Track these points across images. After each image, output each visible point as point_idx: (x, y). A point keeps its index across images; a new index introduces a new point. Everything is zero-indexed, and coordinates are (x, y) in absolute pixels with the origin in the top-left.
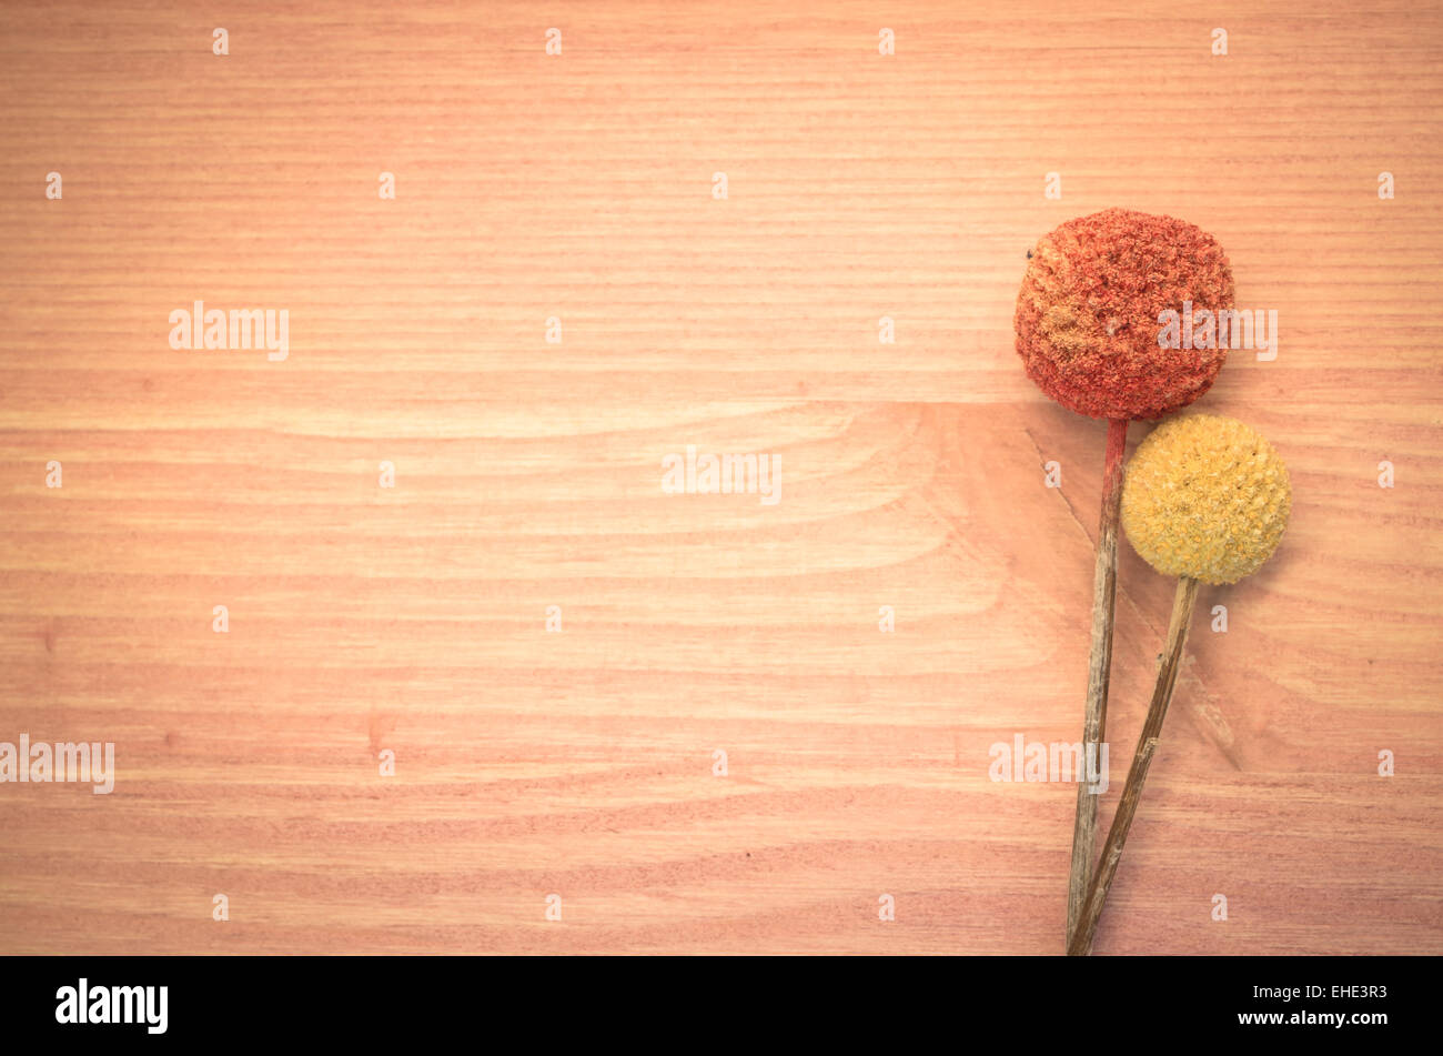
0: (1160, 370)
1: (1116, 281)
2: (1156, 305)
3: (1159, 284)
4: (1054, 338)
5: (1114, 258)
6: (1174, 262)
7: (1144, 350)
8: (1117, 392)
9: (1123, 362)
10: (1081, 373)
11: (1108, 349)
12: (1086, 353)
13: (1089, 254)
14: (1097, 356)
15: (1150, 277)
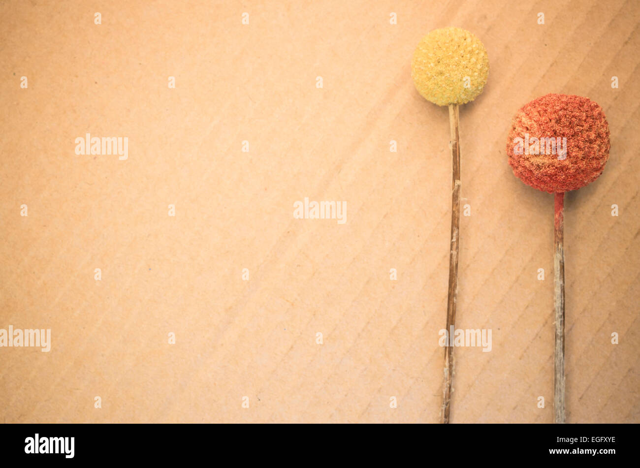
0: (583, 171)
1: (561, 132)
2: (580, 142)
3: (581, 132)
4: (532, 160)
5: (558, 121)
6: (585, 121)
7: (576, 163)
8: (563, 183)
9: (567, 169)
10: (546, 175)
11: (559, 164)
12: (548, 167)
13: (546, 120)
14: (554, 168)
15: (577, 129)
